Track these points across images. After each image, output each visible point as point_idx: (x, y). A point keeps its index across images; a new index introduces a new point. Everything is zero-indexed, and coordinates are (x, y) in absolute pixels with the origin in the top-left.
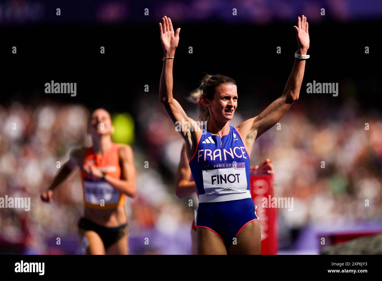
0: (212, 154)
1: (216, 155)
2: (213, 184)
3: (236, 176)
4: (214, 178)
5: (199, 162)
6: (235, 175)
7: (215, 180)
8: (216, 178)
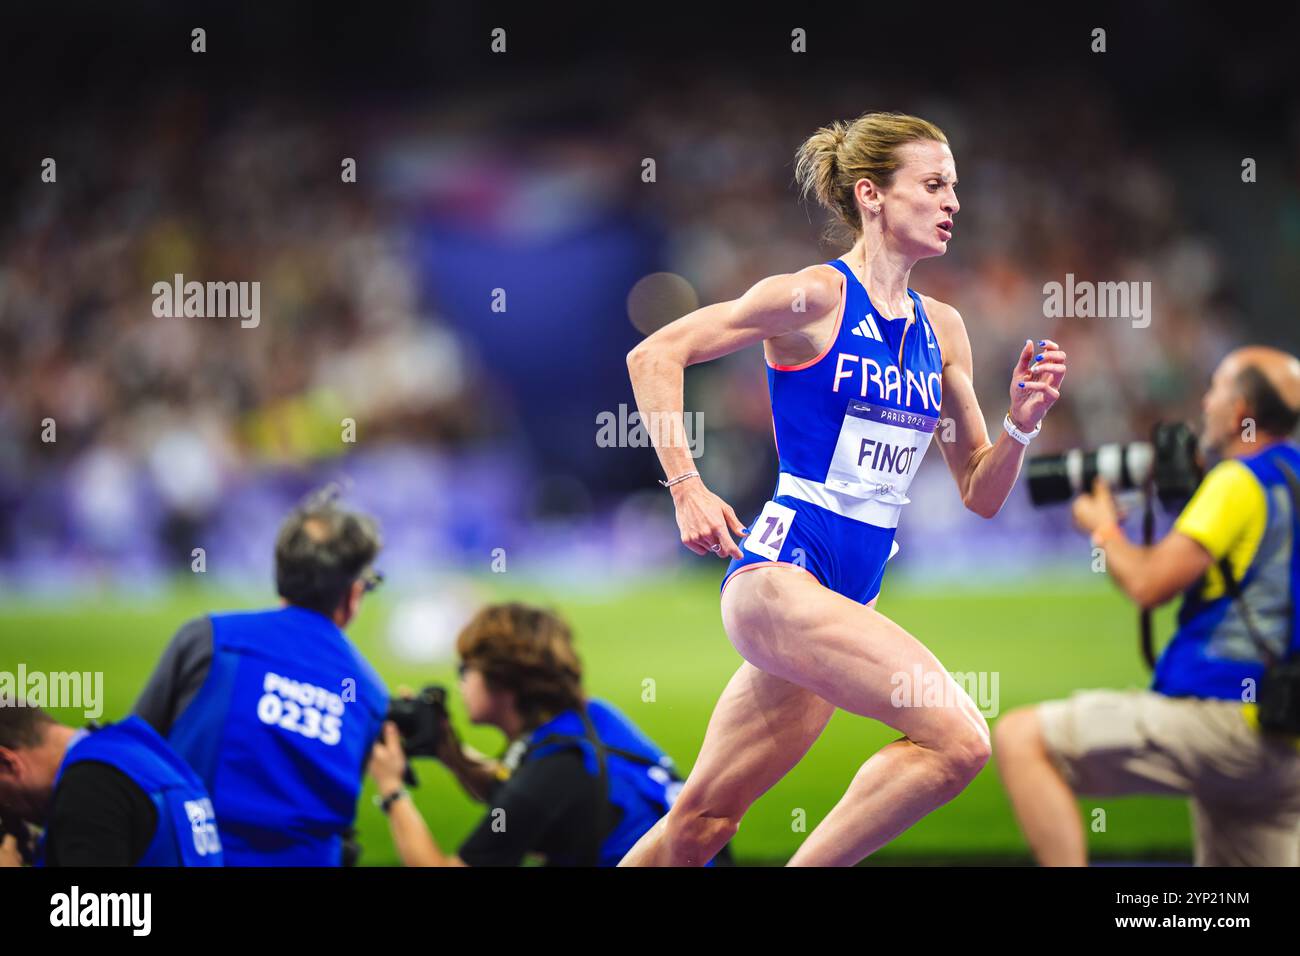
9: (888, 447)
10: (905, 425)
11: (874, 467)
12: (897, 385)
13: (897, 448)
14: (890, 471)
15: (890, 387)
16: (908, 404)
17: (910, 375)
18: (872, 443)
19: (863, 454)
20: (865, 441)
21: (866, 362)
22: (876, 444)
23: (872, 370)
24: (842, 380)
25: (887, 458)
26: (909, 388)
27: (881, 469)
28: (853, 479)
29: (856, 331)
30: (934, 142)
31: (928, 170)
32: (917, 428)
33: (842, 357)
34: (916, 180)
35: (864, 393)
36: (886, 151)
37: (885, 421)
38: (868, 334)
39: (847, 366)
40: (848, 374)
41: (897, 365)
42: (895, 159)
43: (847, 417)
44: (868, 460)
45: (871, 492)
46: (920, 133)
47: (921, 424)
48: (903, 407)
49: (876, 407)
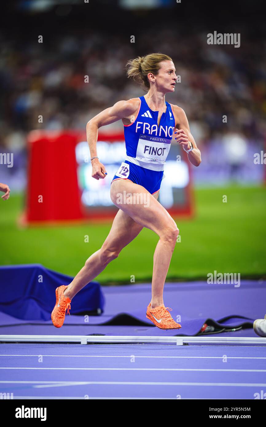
0: (150, 128)
1: (153, 130)
2: (145, 153)
3: (163, 150)
4: (147, 148)
5: (136, 132)
6: (162, 148)
7: (148, 150)
8: (149, 149)
9: (153, 148)
10: (159, 142)
11: (149, 154)
12: (156, 130)
13: (157, 148)
14: (155, 155)
15: (152, 131)
16: (160, 135)
17: (161, 127)
18: (149, 147)
19: (145, 150)
20: (146, 146)
21: (145, 124)
22: (150, 147)
23: (147, 126)
24: (138, 129)
25: (154, 151)
26: (160, 130)
27: (152, 154)
28: (143, 157)
29: (143, 116)
30: (169, 61)
31: (168, 69)
32: (164, 142)
33: (138, 123)
34: (165, 72)
35: (144, 133)
36: (155, 64)
37: (151, 140)
38: (147, 116)
39: (139, 125)
40: (139, 127)
41: (157, 124)
42: (158, 66)
43: (140, 139)
44: (147, 152)
45: (150, 161)
46: (164, 59)
47: (165, 141)
48: (158, 136)
49: (148, 137)
